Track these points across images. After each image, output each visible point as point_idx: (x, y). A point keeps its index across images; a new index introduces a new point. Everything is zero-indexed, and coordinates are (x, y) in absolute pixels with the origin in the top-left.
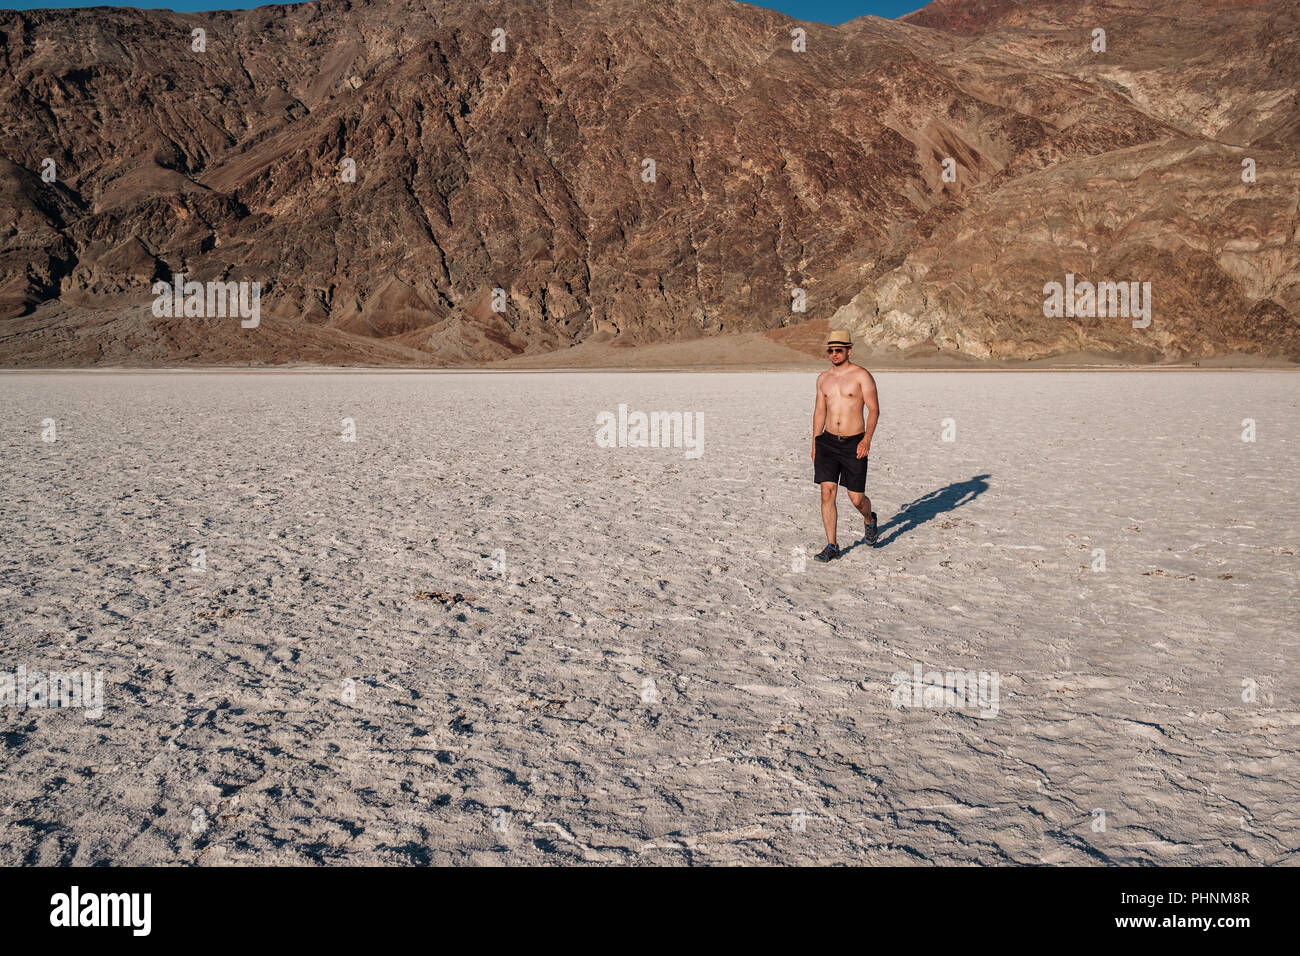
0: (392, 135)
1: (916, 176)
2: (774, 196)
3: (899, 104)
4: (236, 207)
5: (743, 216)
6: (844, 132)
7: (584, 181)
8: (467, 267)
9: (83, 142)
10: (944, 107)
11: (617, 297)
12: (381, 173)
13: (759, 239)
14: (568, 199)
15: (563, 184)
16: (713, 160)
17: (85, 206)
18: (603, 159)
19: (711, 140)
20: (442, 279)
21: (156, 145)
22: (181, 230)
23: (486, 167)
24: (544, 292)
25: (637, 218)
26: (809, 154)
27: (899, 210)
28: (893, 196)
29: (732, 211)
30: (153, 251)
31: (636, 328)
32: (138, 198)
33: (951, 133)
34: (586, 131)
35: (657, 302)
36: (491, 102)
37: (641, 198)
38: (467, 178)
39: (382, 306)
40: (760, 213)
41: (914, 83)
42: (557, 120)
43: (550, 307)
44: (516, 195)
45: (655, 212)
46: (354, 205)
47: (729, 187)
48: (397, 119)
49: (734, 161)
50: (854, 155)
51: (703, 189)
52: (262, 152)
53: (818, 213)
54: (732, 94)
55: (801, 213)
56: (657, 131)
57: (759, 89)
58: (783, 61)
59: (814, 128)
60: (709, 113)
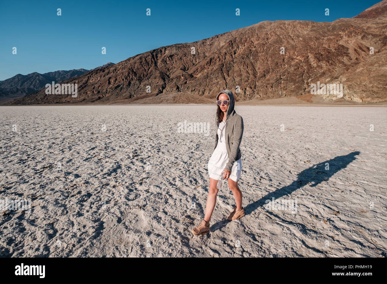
0: (220, 60)
1: (347, 56)
2: (304, 64)
3: (345, 38)
4: (191, 76)
5: (295, 70)
6: (327, 47)
7: (258, 65)
8: (230, 84)
9: (171, 67)
10: (360, 37)
11: (262, 89)
12: (217, 67)
13: (299, 75)
14: (254, 69)
15: (253, 66)
16: (289, 57)
17: (169, 77)
18: (263, 60)
19: (290, 53)
20: (225, 87)
21: (181, 66)
22: (182, 80)
23: (237, 64)
24: (245, 89)
25: (269, 72)
26: (316, 53)
27: (340, 65)
28: (339, 61)
29: (292, 69)
30: (177, 84)
31: (265, 96)
32: (176, 76)
33: (361, 44)
34: (260, 54)
35: (270, 90)
36: (240, 51)
37: (270, 68)
38: (233, 67)
39: (213, 93)
40: (300, 69)
41: (351, 32)
42: (253, 53)
43: (246, 92)
44: (243, 69)
45: (273, 70)
46: (211, 74)
47: (293, 63)
48: (221, 57)
49: (295, 57)
50: (329, 52)
51: (286, 64)
52: (198, 66)
53: (316, 67)
54: (297, 42)
55: (311, 68)
56: (276, 52)
57: (304, 40)
58: (312, 32)
59: (318, 47)
60: (290, 47)
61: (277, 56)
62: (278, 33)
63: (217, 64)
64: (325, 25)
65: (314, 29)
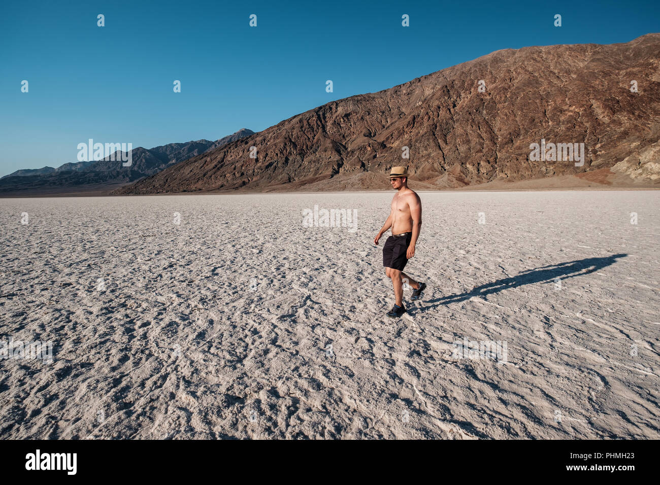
0: (429, 118)
2: (585, 119)
4: (383, 145)
5: (568, 129)
6: (627, 88)
7: (497, 124)
8: (451, 157)
9: (347, 132)
11: (508, 164)
12: (425, 130)
13: (576, 137)
14: (491, 131)
15: (489, 126)
16: (555, 109)
17: (346, 149)
18: (506, 115)
19: (555, 102)
20: (443, 162)
21: (364, 131)
22: (368, 153)
23: (460, 124)
24: (479, 164)
25: (519, 135)
26: (606, 100)
27: (657, 118)
28: (655, 111)
29: (563, 128)
30: (361, 160)
31: (515, 175)
32: (359, 145)
34: (499, 106)
35: (525, 165)
36: (464, 102)
37: (521, 127)
38: (454, 128)
39: (422, 171)
40: (577, 127)
42: (488, 104)
43: (481, 169)
44: (471, 132)
45: (527, 132)
46: (416, 141)
47: (562, 118)
48: (431, 113)
49: (565, 108)
50: (632, 97)
51: (550, 121)
52: (391, 129)
53: (609, 124)
54: (566, 81)
55: (599, 124)
56: (530, 101)
57: (581, 76)
58: (595, 64)
59: (609, 89)
60: (555, 91)
61: (532, 107)
62: (530, 69)
63: (426, 124)
64: (618, 49)
65: (598, 57)
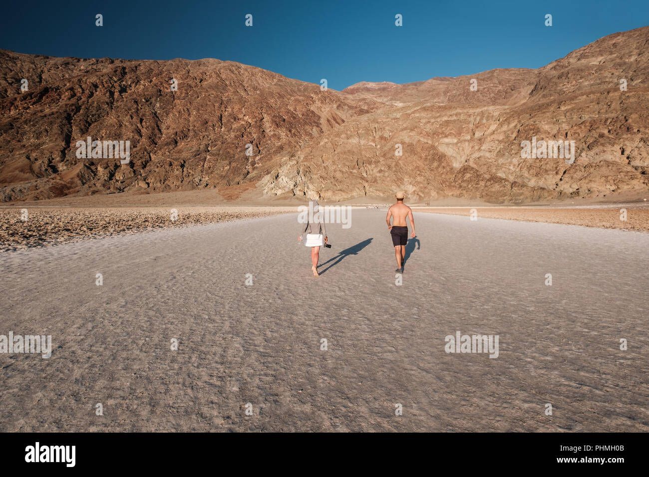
1: (318, 126)
2: (254, 130)
3: (318, 103)
5: (236, 137)
6: (292, 110)
16: (231, 115)
19: (233, 109)
26: (274, 116)
27: (307, 138)
28: (306, 132)
29: (232, 135)
33: (336, 114)
40: (245, 137)
47: (235, 126)
49: (241, 116)
50: (294, 118)
51: (223, 126)
53: (271, 137)
54: (251, 95)
55: (264, 137)
56: (209, 103)
57: (262, 95)
58: (275, 87)
59: (280, 108)
60: (236, 99)
61: (210, 110)
62: (224, 77)
65: (281, 83)
